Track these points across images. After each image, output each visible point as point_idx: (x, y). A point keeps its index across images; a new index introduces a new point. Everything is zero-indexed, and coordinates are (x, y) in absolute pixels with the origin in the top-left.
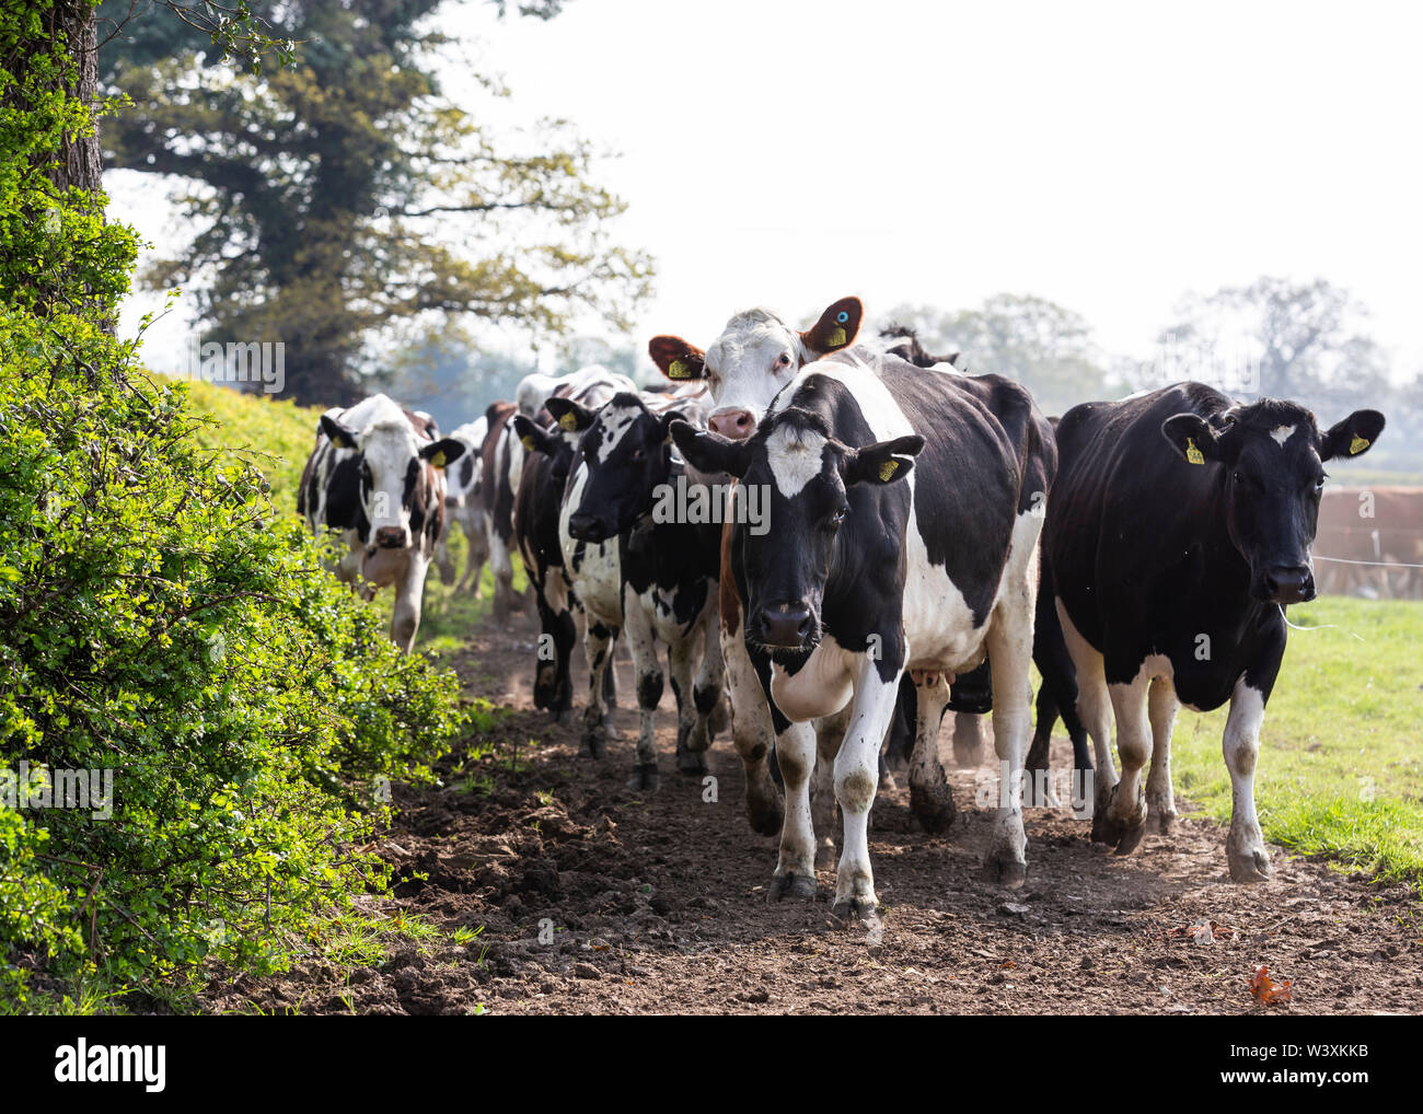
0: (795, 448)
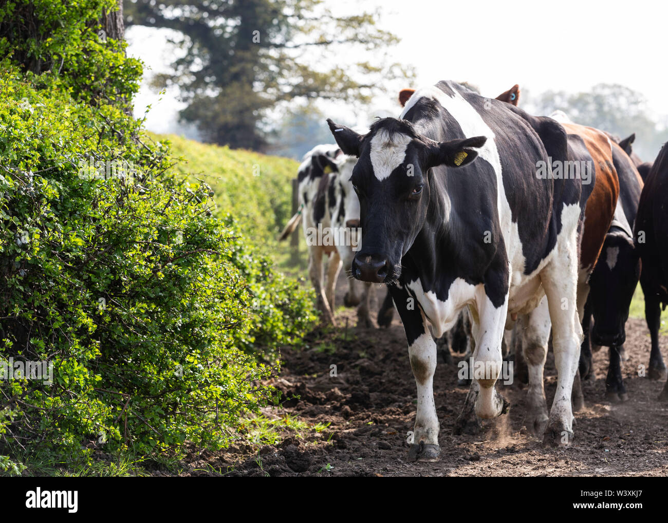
0: (388, 145)
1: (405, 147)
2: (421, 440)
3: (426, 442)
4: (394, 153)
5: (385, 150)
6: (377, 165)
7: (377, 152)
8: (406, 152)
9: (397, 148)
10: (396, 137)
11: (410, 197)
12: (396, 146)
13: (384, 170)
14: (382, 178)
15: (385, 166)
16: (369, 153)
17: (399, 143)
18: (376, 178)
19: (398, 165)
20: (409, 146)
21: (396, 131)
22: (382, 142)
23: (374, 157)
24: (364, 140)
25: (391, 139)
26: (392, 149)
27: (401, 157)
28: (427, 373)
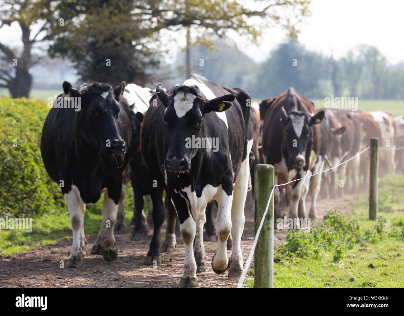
1: (193, 101)
2: (187, 276)
3: (191, 277)
4: (187, 103)
5: (182, 102)
6: (178, 109)
7: (178, 103)
8: (193, 103)
9: (188, 101)
10: (188, 95)
11: (196, 127)
12: (188, 100)
13: (182, 113)
14: (181, 117)
15: (182, 111)
16: (173, 104)
17: (189, 98)
18: (178, 117)
19: (189, 110)
20: (195, 100)
21: (187, 92)
22: (180, 98)
23: (176, 105)
24: (170, 98)
25: (185, 96)
26: (186, 101)
27: (190, 106)
28: (191, 239)
